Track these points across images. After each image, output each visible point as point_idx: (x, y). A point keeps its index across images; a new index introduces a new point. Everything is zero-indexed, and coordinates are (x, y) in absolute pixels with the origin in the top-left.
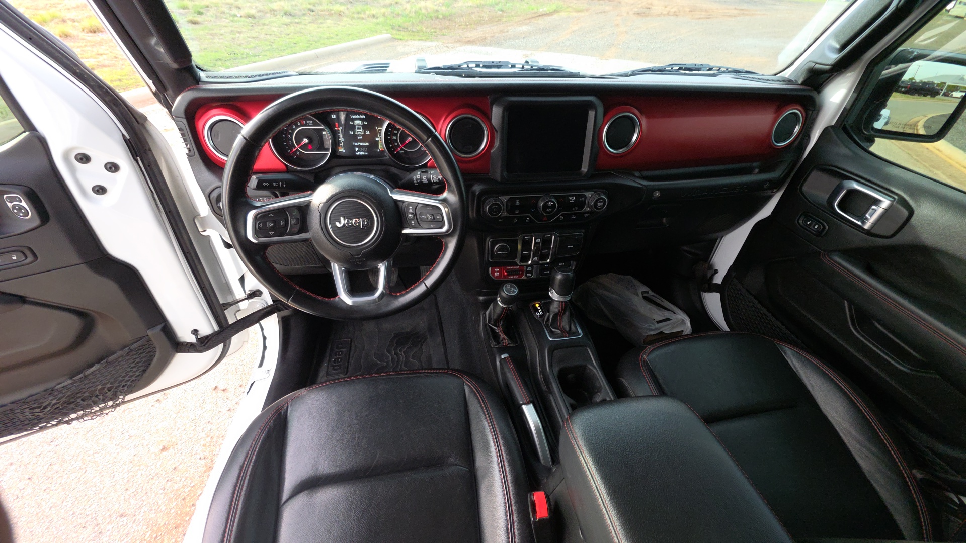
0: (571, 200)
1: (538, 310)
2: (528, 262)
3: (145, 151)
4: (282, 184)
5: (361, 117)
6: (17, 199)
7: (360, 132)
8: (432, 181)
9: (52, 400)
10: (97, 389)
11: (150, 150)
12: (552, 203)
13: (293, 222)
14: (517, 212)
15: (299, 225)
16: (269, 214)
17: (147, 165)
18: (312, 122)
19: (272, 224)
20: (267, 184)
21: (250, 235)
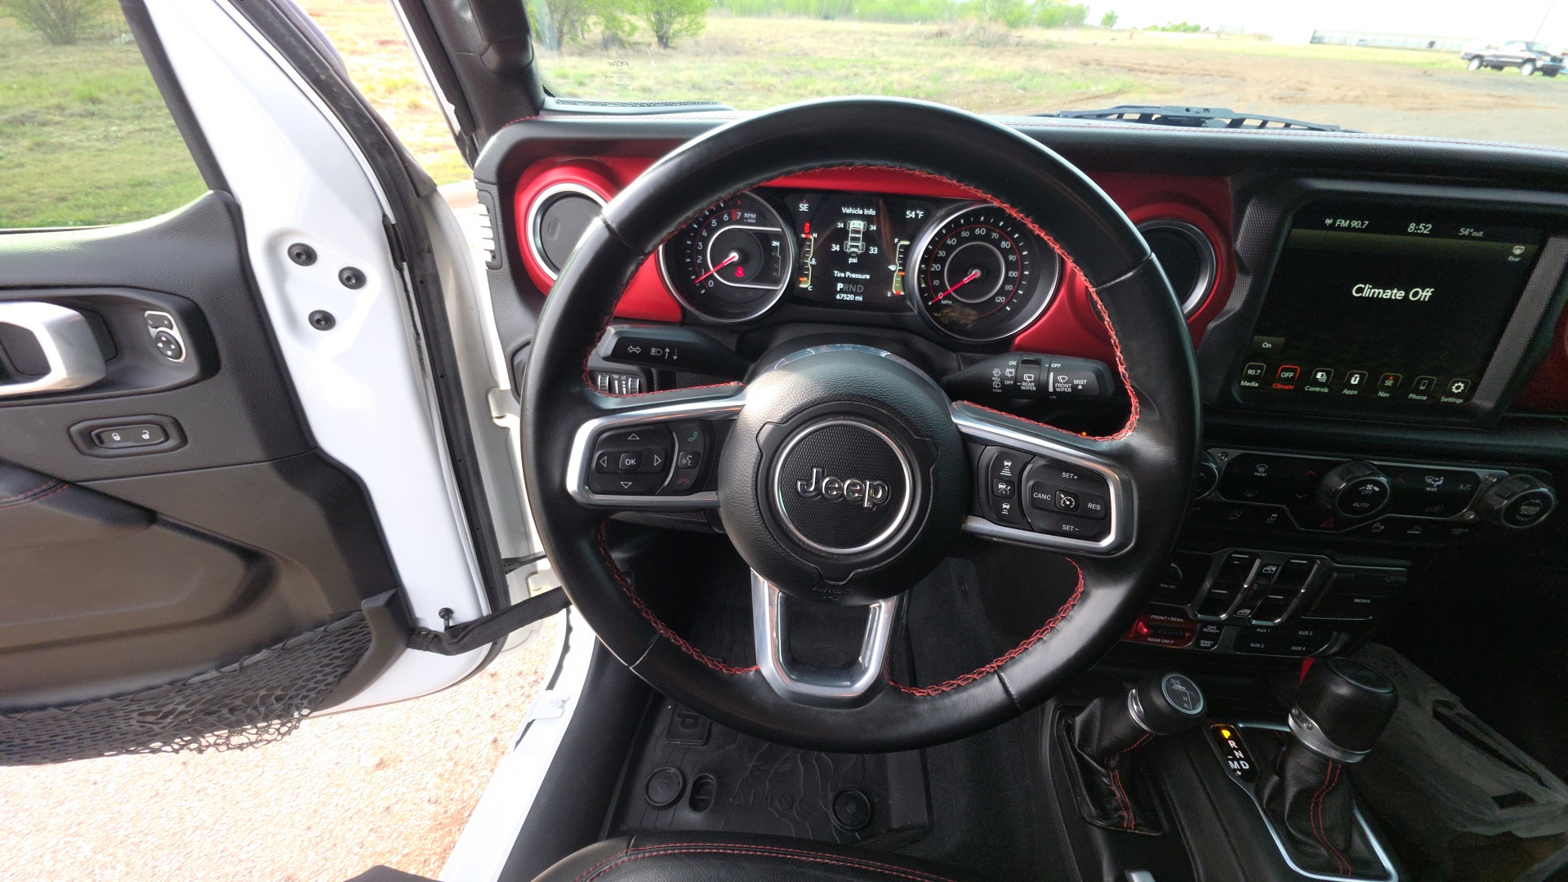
0: (1431, 485)
1: (1231, 751)
2: (1219, 615)
3: (420, 253)
4: (671, 354)
5: (866, 212)
6: (166, 322)
7: (857, 247)
8: (1051, 389)
9: (179, 704)
10: (258, 694)
11: (430, 251)
12: (1377, 489)
13: (684, 461)
14: (1250, 495)
15: (696, 471)
16: (629, 434)
17: (418, 279)
18: (754, 216)
19: (633, 462)
20: (637, 350)
21: (572, 484)
